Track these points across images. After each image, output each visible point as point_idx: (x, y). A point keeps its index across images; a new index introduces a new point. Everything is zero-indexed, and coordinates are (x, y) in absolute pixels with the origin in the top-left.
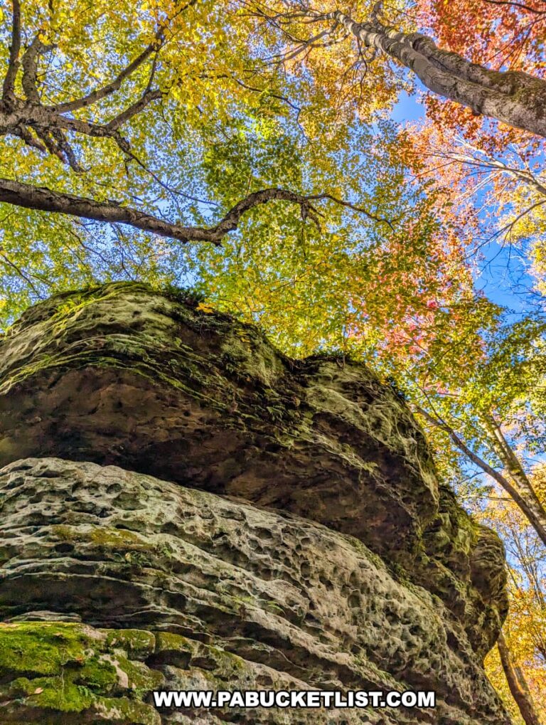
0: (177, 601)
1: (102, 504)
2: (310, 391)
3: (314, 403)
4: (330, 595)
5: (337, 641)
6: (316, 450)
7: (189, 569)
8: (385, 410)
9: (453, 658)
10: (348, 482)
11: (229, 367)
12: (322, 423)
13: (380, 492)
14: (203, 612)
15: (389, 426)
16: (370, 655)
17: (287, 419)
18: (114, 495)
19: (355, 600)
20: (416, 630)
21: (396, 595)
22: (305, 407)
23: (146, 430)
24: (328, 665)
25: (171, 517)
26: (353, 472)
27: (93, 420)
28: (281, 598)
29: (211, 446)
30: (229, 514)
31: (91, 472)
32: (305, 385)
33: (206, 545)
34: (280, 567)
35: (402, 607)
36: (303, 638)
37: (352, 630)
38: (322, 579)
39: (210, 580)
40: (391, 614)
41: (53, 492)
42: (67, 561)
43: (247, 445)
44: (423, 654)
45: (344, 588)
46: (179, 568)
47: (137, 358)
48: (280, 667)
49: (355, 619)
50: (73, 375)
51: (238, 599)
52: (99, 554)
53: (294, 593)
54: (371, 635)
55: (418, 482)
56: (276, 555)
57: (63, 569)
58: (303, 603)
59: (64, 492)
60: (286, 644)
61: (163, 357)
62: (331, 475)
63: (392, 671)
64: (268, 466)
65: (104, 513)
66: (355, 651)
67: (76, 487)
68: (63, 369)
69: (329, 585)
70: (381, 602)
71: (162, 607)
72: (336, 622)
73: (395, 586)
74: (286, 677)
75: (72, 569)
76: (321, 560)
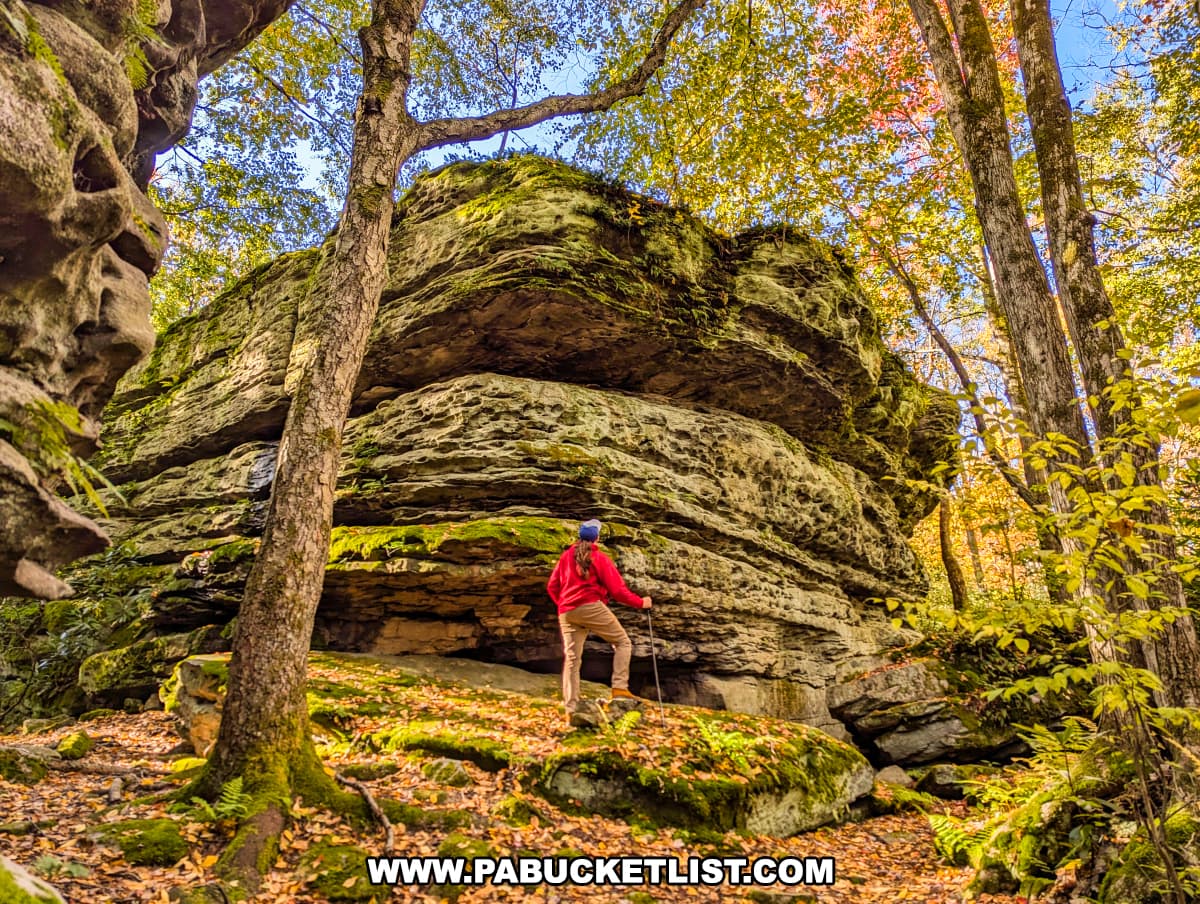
0: (616, 499)
1: (549, 422)
2: (740, 281)
3: (744, 297)
4: (742, 483)
5: (744, 520)
6: (740, 348)
7: (623, 474)
8: (824, 295)
9: (868, 528)
10: (772, 374)
11: (656, 271)
12: (751, 316)
13: (808, 380)
14: (635, 506)
15: (827, 309)
16: (776, 529)
17: (713, 317)
18: (557, 414)
19: (767, 485)
20: (826, 508)
21: (811, 478)
22: (733, 301)
23: (570, 341)
24: (734, 540)
25: (606, 432)
26: (778, 366)
27: (522, 333)
28: (697, 491)
29: (633, 352)
30: (653, 421)
31: (535, 390)
32: (734, 272)
33: (634, 452)
34: (697, 463)
35: (814, 488)
36: (714, 520)
37: (761, 512)
38: (736, 469)
39: (640, 482)
40: (803, 495)
41: (509, 412)
42: (533, 471)
43: (670, 349)
44: (833, 528)
45: (756, 477)
46: (617, 474)
47: (566, 275)
48: (693, 542)
49: (764, 502)
50: (507, 296)
51: (661, 495)
52: (557, 466)
53: (709, 485)
54: (779, 513)
55: (854, 363)
56: (693, 453)
57: (532, 477)
58: (716, 493)
59: (517, 413)
60: (701, 527)
61: (588, 270)
62: (755, 370)
63: (796, 542)
64: (687, 366)
65: (551, 429)
66: (761, 527)
67: (527, 407)
68: (496, 290)
69: (742, 474)
70: (793, 485)
71: (606, 505)
72: (746, 506)
73: (810, 468)
74: (699, 550)
75: (539, 478)
76: (735, 452)
